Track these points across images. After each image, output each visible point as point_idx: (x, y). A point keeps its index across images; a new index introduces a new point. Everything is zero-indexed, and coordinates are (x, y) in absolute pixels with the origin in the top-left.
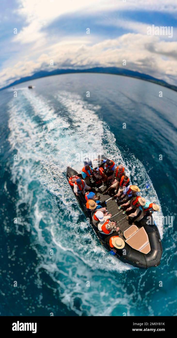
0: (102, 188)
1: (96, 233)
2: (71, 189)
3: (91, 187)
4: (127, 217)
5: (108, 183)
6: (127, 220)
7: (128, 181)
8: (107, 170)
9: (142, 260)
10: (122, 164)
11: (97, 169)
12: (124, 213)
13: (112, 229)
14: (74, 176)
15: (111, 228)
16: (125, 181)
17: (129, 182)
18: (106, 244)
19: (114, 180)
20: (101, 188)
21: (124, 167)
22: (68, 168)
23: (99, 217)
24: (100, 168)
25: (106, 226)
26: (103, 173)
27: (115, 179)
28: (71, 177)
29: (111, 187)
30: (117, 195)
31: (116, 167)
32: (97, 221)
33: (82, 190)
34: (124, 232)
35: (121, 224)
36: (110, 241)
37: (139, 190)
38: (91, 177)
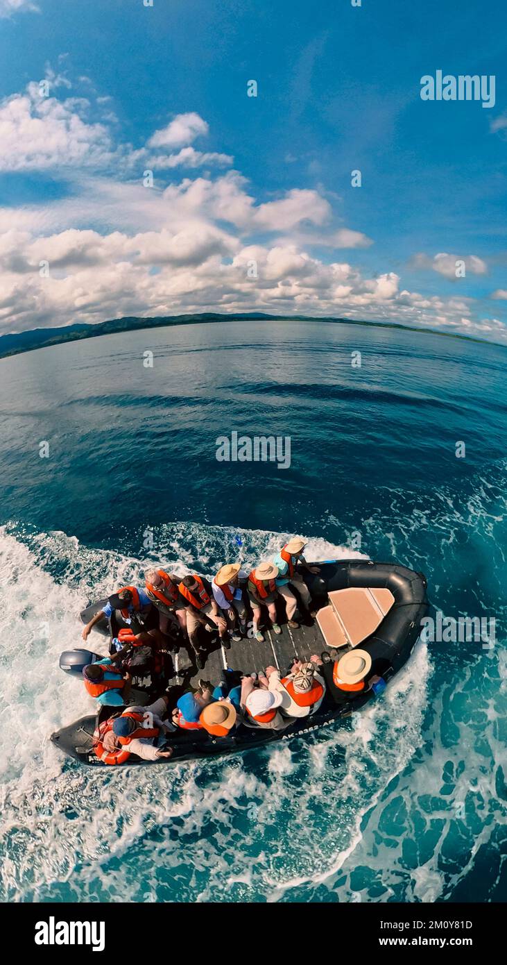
0: (182, 661)
1: (313, 725)
2: (138, 766)
3: (161, 693)
4: (291, 625)
5: (175, 639)
6: (299, 627)
7: (200, 581)
8: (136, 620)
9: (409, 612)
10: (148, 570)
11: (119, 646)
12: (277, 630)
13: (312, 675)
14: (96, 734)
15: (309, 678)
16: (197, 588)
17: (204, 580)
18: (351, 701)
19: (177, 617)
20: (179, 666)
21: (158, 569)
22: (57, 739)
23: (265, 705)
24: (117, 637)
25: (298, 690)
26: (137, 636)
27: (174, 613)
28: (94, 746)
29: (189, 635)
30: (219, 629)
31: (146, 590)
32: (278, 714)
33: (158, 729)
34: (327, 644)
35: (305, 647)
36: (346, 689)
37: (237, 566)
38: (130, 679)
